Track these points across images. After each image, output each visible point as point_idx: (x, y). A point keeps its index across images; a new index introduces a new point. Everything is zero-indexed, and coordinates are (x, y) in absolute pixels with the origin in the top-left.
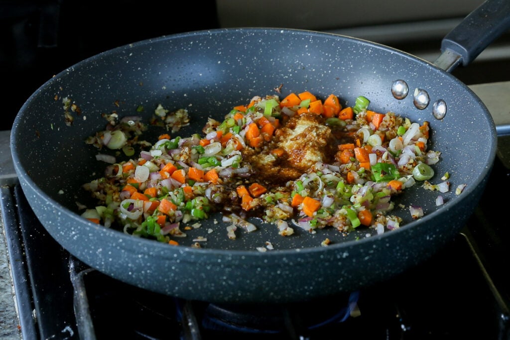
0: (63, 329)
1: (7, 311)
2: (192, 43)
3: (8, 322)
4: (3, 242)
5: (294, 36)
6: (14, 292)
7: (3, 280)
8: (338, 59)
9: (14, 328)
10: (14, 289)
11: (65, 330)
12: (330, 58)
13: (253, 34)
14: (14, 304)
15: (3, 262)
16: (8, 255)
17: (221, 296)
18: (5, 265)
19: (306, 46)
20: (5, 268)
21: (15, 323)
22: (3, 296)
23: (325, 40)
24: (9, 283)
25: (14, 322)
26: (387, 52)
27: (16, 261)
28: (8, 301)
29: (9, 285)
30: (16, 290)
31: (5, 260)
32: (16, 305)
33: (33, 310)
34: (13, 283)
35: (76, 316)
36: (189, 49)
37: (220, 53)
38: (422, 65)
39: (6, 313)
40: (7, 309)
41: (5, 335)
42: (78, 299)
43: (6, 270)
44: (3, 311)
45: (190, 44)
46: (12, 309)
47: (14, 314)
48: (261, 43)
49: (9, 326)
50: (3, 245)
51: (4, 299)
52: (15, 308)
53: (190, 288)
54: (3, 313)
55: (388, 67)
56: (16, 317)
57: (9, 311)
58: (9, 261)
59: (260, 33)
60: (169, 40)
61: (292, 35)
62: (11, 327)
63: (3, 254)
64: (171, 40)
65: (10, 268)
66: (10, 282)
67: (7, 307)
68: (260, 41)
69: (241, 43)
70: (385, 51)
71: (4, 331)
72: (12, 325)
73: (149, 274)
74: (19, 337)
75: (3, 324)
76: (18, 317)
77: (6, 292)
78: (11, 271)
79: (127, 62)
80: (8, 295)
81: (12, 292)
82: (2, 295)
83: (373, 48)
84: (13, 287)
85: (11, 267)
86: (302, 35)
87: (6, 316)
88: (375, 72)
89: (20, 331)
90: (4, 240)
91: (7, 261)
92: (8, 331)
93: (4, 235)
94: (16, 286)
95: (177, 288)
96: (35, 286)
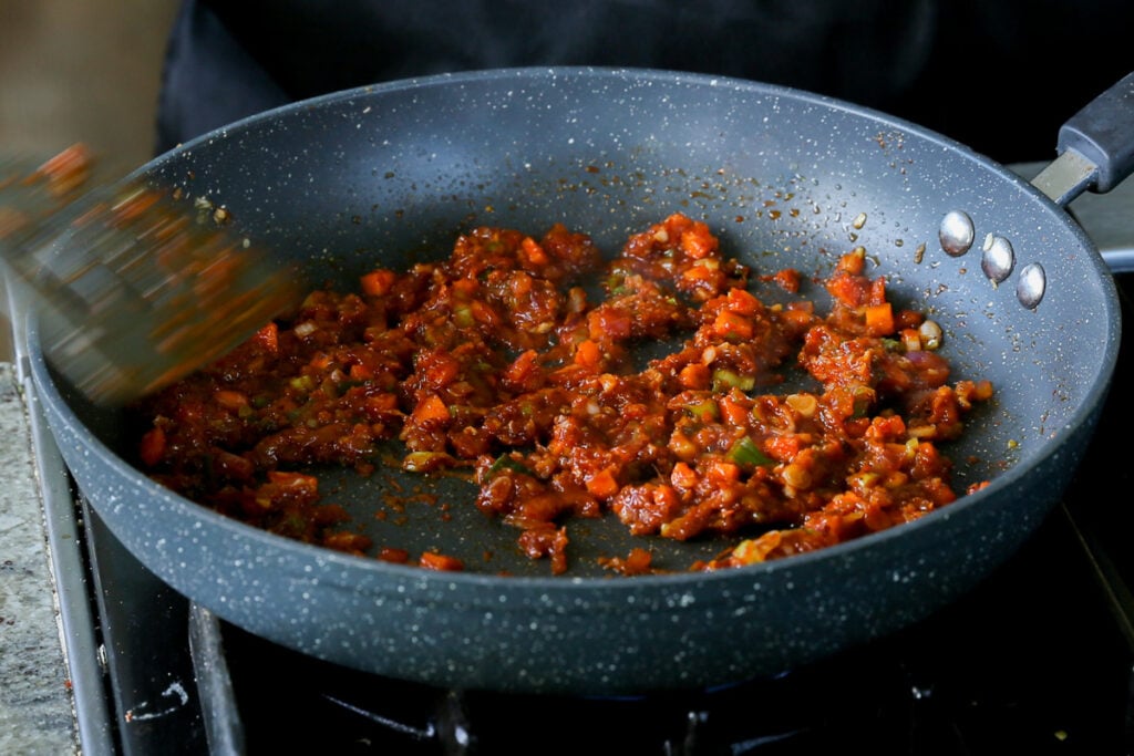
0: (165, 690)
1: (41, 648)
2: (510, 93)
3: (44, 673)
4: (34, 495)
5: (740, 95)
6: (57, 605)
7: (33, 579)
8: (832, 152)
9: (56, 686)
10: (58, 601)
11: (169, 692)
12: (816, 149)
13: (650, 84)
14: (58, 633)
15: (35, 540)
16: (45, 524)
17: (412, 669)
18: (39, 546)
19: (766, 119)
20: (39, 553)
21: (60, 674)
22: (33, 615)
23: (807, 109)
24: (47, 586)
25: (56, 672)
26: (935, 146)
27: (62, 537)
28: (44, 627)
29: (47, 590)
30: (63, 603)
31: (39, 536)
32: (61, 634)
33: (99, 646)
34: (55, 587)
35: (193, 660)
36: (505, 106)
37: (574, 121)
38: (1005, 181)
39: (40, 652)
40: (42, 644)
41: (36, 700)
42: (198, 622)
43: (41, 557)
44: (33, 649)
45: (507, 97)
46: (53, 643)
47: (57, 654)
48: (666, 105)
49: (46, 681)
50: (34, 504)
51: (36, 623)
52: (59, 641)
53: (346, 644)
54: (33, 653)
55: (936, 182)
56: (62, 661)
57: (46, 647)
58: (47, 539)
59: (665, 82)
60: (458, 84)
61: (734, 91)
62: (49, 683)
63: (33, 522)
64: (463, 83)
65: (50, 553)
66: (49, 585)
67: (42, 639)
68: (664, 100)
69: (622, 102)
70: (932, 143)
71: (36, 692)
72: (53, 679)
73: (259, 606)
74: (68, 707)
75: (34, 677)
76: (66, 661)
77: (40, 606)
78: (51, 561)
79: (359, 126)
80: (45, 612)
81: (52, 607)
82: (30, 613)
83: (907, 134)
84: (56, 595)
85: (52, 550)
86: (756, 93)
87: (40, 659)
88: (908, 189)
89: (70, 693)
90: (37, 492)
91: (43, 538)
92: (45, 692)
93: (35, 480)
94: (62, 593)
95: (318, 641)
96: (104, 593)
